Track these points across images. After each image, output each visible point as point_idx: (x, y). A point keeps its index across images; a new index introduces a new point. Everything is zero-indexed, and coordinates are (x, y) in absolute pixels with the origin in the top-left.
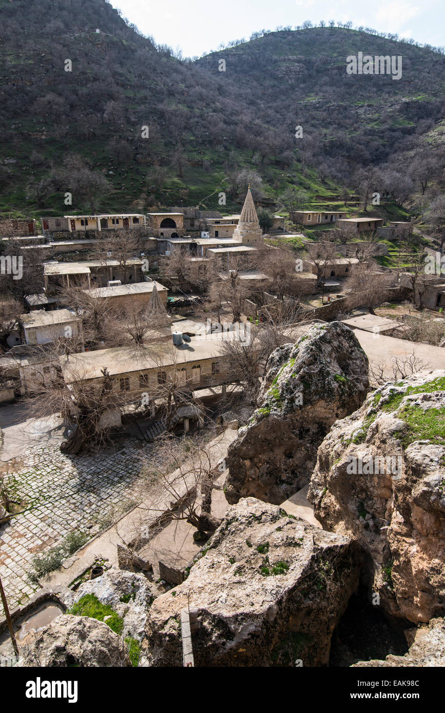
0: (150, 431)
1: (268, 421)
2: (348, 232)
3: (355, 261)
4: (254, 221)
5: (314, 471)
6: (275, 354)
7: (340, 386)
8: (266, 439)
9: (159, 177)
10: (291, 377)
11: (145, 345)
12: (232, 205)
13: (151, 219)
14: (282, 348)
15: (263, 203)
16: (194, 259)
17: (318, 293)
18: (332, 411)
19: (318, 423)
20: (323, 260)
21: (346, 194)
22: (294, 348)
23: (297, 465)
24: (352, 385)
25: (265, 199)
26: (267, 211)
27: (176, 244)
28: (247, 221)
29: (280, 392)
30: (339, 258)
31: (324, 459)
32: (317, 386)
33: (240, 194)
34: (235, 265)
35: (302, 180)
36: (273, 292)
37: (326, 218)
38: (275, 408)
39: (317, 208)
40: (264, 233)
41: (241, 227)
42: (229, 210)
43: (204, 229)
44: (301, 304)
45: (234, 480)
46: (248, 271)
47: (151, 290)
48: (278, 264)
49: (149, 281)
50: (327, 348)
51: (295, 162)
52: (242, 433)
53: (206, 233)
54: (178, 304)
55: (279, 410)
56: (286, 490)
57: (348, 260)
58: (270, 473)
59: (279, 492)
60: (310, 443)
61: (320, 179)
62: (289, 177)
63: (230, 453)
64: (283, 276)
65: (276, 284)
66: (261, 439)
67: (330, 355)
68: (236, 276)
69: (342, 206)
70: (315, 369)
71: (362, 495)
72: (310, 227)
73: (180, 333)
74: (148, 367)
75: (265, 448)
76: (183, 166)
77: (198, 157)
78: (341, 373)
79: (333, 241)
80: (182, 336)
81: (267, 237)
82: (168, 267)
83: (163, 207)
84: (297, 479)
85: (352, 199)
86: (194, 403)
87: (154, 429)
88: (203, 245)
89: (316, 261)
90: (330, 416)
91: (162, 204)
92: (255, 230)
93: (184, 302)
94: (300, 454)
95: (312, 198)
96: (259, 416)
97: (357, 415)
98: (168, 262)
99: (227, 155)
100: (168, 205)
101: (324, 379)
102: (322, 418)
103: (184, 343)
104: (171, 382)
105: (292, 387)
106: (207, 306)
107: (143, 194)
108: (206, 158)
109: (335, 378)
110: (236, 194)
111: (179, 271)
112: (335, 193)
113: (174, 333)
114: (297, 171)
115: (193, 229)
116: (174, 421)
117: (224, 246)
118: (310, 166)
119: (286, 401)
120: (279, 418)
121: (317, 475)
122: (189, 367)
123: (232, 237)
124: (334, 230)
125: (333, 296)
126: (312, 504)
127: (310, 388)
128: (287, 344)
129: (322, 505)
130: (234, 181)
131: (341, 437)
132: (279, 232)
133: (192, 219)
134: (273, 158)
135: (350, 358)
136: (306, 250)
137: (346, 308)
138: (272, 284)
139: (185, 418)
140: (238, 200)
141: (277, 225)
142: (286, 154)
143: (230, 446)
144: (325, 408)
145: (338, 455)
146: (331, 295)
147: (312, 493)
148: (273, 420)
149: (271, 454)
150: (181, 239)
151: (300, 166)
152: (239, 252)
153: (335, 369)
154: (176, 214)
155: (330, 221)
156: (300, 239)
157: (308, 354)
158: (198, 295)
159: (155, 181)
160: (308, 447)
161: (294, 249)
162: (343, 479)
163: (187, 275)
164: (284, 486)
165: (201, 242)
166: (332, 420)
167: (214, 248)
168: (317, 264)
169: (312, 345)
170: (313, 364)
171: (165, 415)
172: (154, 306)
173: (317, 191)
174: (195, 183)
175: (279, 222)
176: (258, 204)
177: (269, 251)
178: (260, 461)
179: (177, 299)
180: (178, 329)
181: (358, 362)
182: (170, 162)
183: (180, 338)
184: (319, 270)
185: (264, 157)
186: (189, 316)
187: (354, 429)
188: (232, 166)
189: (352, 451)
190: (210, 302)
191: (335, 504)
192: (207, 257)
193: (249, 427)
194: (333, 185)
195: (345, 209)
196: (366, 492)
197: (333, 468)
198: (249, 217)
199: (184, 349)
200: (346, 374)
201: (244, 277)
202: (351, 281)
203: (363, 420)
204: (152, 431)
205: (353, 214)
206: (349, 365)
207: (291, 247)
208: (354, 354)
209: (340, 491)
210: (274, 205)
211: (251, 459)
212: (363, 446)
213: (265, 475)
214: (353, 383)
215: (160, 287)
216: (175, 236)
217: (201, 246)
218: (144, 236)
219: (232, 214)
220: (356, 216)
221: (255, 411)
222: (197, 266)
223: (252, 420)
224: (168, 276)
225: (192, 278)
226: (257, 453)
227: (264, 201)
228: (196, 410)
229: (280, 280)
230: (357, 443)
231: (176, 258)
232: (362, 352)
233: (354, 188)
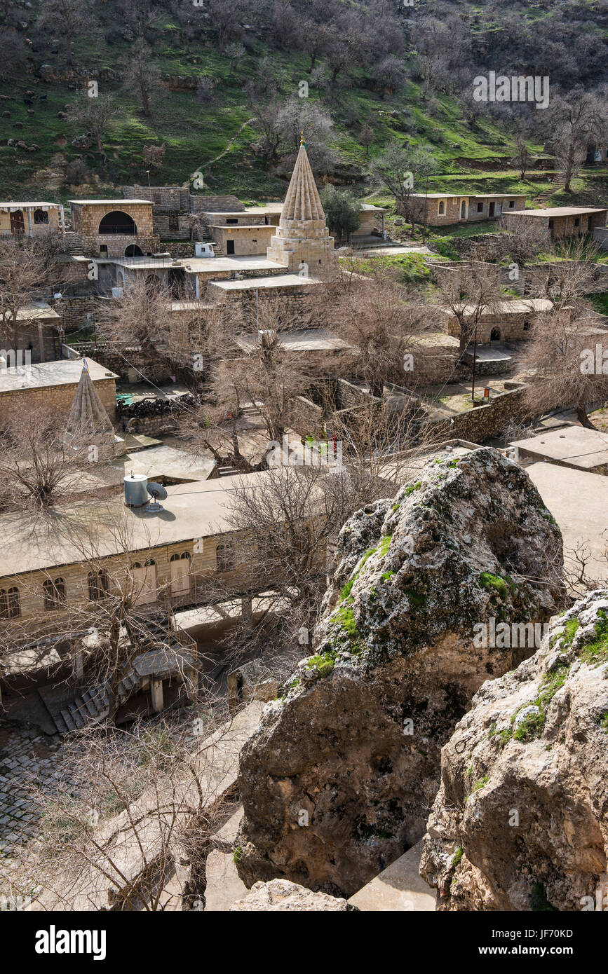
0: (69, 711)
1: (330, 686)
2: (527, 239)
3: (543, 305)
4: (314, 218)
5: (434, 806)
6: (353, 526)
7: (493, 599)
8: (327, 729)
9: (96, 116)
10: (382, 580)
11: (58, 508)
12: (264, 181)
13: (77, 214)
14: (368, 511)
15: (336, 175)
16: (177, 307)
17: (464, 380)
18: (476, 659)
19: (447, 688)
20: (471, 303)
21: (525, 153)
22: (390, 511)
23: (401, 789)
24: (523, 595)
25: (341, 167)
26: (344, 194)
27: (135, 270)
28: (299, 218)
29: (357, 616)
30: (509, 299)
31: (452, 777)
32: (440, 599)
33: (283, 155)
34: (271, 319)
35: (423, 122)
36: (358, 379)
37: (480, 209)
38: (346, 654)
39: (460, 187)
40: (337, 245)
41: (286, 232)
42: (260, 194)
43: (201, 236)
44: (425, 406)
45: (256, 830)
46: (301, 331)
47: (77, 379)
48: (371, 316)
49: (73, 357)
50: (464, 511)
51: (409, 82)
52: (270, 716)
53: (207, 245)
54: (141, 411)
55: (355, 658)
56: (378, 851)
57: (528, 302)
58: (339, 810)
59: (362, 856)
60: (429, 736)
61: (465, 121)
62: (395, 116)
63: (244, 766)
64: (382, 343)
65: (366, 361)
66: (316, 728)
67: (471, 527)
68: (274, 343)
69: (516, 181)
70: (436, 560)
71: (540, 866)
72: (443, 229)
73: (141, 478)
74: (64, 559)
75: (327, 749)
76: (151, 91)
77: (185, 71)
78: (498, 568)
79: (494, 261)
80: (145, 486)
81: (344, 254)
82: (118, 325)
83: (105, 186)
84: (403, 824)
85: (538, 164)
86: (173, 643)
87: (81, 708)
88: (200, 273)
89: (457, 307)
90: (474, 669)
91: (102, 178)
92: (317, 239)
93: (155, 406)
94: (407, 763)
95: (447, 163)
96: (310, 675)
97: (530, 669)
98: (117, 312)
99: (254, 66)
100: (118, 181)
101: (456, 583)
102: (456, 676)
103: (152, 501)
104: (119, 594)
105: (382, 603)
106: (208, 413)
107: (58, 155)
108: (205, 72)
109: (482, 580)
110: (275, 155)
111: (142, 334)
112: (501, 151)
113: (128, 478)
114: (413, 102)
115: (175, 236)
116: (128, 686)
117: (248, 275)
118: (442, 92)
119: (371, 638)
120: (356, 679)
121: (441, 816)
122: (163, 558)
123: (266, 254)
124: (497, 234)
125: (497, 386)
126: (432, 887)
127: (424, 605)
128: (381, 501)
129: (454, 890)
130: (268, 126)
131: (490, 723)
132: (373, 242)
133: (174, 214)
134: (357, 73)
135: (518, 533)
136: (434, 282)
137: (526, 412)
138: (358, 362)
139: (153, 678)
140: (279, 170)
141: (368, 226)
142: (386, 63)
143: (244, 749)
144: (461, 652)
145: (484, 769)
146: (491, 383)
147: (431, 861)
148: (340, 684)
149: (340, 763)
150: (147, 259)
151: (419, 91)
152: (279, 289)
153: (482, 559)
154: (135, 202)
155: (487, 216)
156: (421, 257)
157: (420, 526)
158: (189, 388)
159: (87, 125)
160: (425, 746)
161: (407, 280)
162: (494, 828)
163: (163, 342)
164: (373, 842)
165: (194, 265)
166: (477, 678)
167: (225, 279)
168: (459, 314)
169: (429, 505)
170: (431, 548)
171: (102, 675)
172: (84, 414)
173: (458, 147)
174: (180, 130)
175: (373, 220)
176: (325, 178)
177: (350, 286)
178: (315, 782)
179: (139, 398)
180: (139, 468)
181: (537, 541)
182: (120, 80)
183: (142, 489)
184: (463, 328)
185: (336, 71)
186: (165, 437)
187: (518, 704)
188: (264, 90)
189: (513, 759)
190: (214, 403)
191: (482, 887)
192: (207, 301)
193: (288, 701)
194: (493, 133)
195: (522, 189)
196: (548, 858)
197: (471, 800)
198: (303, 208)
199: (151, 515)
200: (508, 570)
201: (291, 345)
202: (535, 350)
203: (540, 681)
204: (74, 712)
205: (539, 197)
206: (516, 548)
207: (399, 274)
208: (527, 522)
209: (489, 858)
210: (361, 179)
211: (294, 778)
212: (537, 745)
213: (328, 814)
214: (526, 590)
215: (98, 372)
216: (133, 252)
217: (193, 275)
218: (62, 252)
219: (265, 201)
220: (547, 203)
221: (300, 663)
222: (184, 321)
223: (295, 683)
224: (118, 346)
225: (172, 349)
226: (307, 763)
227: (340, 172)
228: (177, 659)
229: (374, 352)
230: (524, 739)
231: (135, 304)
232: (545, 517)
233: (542, 139)
